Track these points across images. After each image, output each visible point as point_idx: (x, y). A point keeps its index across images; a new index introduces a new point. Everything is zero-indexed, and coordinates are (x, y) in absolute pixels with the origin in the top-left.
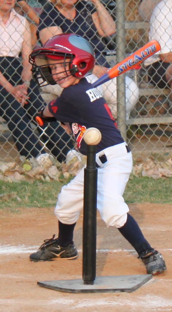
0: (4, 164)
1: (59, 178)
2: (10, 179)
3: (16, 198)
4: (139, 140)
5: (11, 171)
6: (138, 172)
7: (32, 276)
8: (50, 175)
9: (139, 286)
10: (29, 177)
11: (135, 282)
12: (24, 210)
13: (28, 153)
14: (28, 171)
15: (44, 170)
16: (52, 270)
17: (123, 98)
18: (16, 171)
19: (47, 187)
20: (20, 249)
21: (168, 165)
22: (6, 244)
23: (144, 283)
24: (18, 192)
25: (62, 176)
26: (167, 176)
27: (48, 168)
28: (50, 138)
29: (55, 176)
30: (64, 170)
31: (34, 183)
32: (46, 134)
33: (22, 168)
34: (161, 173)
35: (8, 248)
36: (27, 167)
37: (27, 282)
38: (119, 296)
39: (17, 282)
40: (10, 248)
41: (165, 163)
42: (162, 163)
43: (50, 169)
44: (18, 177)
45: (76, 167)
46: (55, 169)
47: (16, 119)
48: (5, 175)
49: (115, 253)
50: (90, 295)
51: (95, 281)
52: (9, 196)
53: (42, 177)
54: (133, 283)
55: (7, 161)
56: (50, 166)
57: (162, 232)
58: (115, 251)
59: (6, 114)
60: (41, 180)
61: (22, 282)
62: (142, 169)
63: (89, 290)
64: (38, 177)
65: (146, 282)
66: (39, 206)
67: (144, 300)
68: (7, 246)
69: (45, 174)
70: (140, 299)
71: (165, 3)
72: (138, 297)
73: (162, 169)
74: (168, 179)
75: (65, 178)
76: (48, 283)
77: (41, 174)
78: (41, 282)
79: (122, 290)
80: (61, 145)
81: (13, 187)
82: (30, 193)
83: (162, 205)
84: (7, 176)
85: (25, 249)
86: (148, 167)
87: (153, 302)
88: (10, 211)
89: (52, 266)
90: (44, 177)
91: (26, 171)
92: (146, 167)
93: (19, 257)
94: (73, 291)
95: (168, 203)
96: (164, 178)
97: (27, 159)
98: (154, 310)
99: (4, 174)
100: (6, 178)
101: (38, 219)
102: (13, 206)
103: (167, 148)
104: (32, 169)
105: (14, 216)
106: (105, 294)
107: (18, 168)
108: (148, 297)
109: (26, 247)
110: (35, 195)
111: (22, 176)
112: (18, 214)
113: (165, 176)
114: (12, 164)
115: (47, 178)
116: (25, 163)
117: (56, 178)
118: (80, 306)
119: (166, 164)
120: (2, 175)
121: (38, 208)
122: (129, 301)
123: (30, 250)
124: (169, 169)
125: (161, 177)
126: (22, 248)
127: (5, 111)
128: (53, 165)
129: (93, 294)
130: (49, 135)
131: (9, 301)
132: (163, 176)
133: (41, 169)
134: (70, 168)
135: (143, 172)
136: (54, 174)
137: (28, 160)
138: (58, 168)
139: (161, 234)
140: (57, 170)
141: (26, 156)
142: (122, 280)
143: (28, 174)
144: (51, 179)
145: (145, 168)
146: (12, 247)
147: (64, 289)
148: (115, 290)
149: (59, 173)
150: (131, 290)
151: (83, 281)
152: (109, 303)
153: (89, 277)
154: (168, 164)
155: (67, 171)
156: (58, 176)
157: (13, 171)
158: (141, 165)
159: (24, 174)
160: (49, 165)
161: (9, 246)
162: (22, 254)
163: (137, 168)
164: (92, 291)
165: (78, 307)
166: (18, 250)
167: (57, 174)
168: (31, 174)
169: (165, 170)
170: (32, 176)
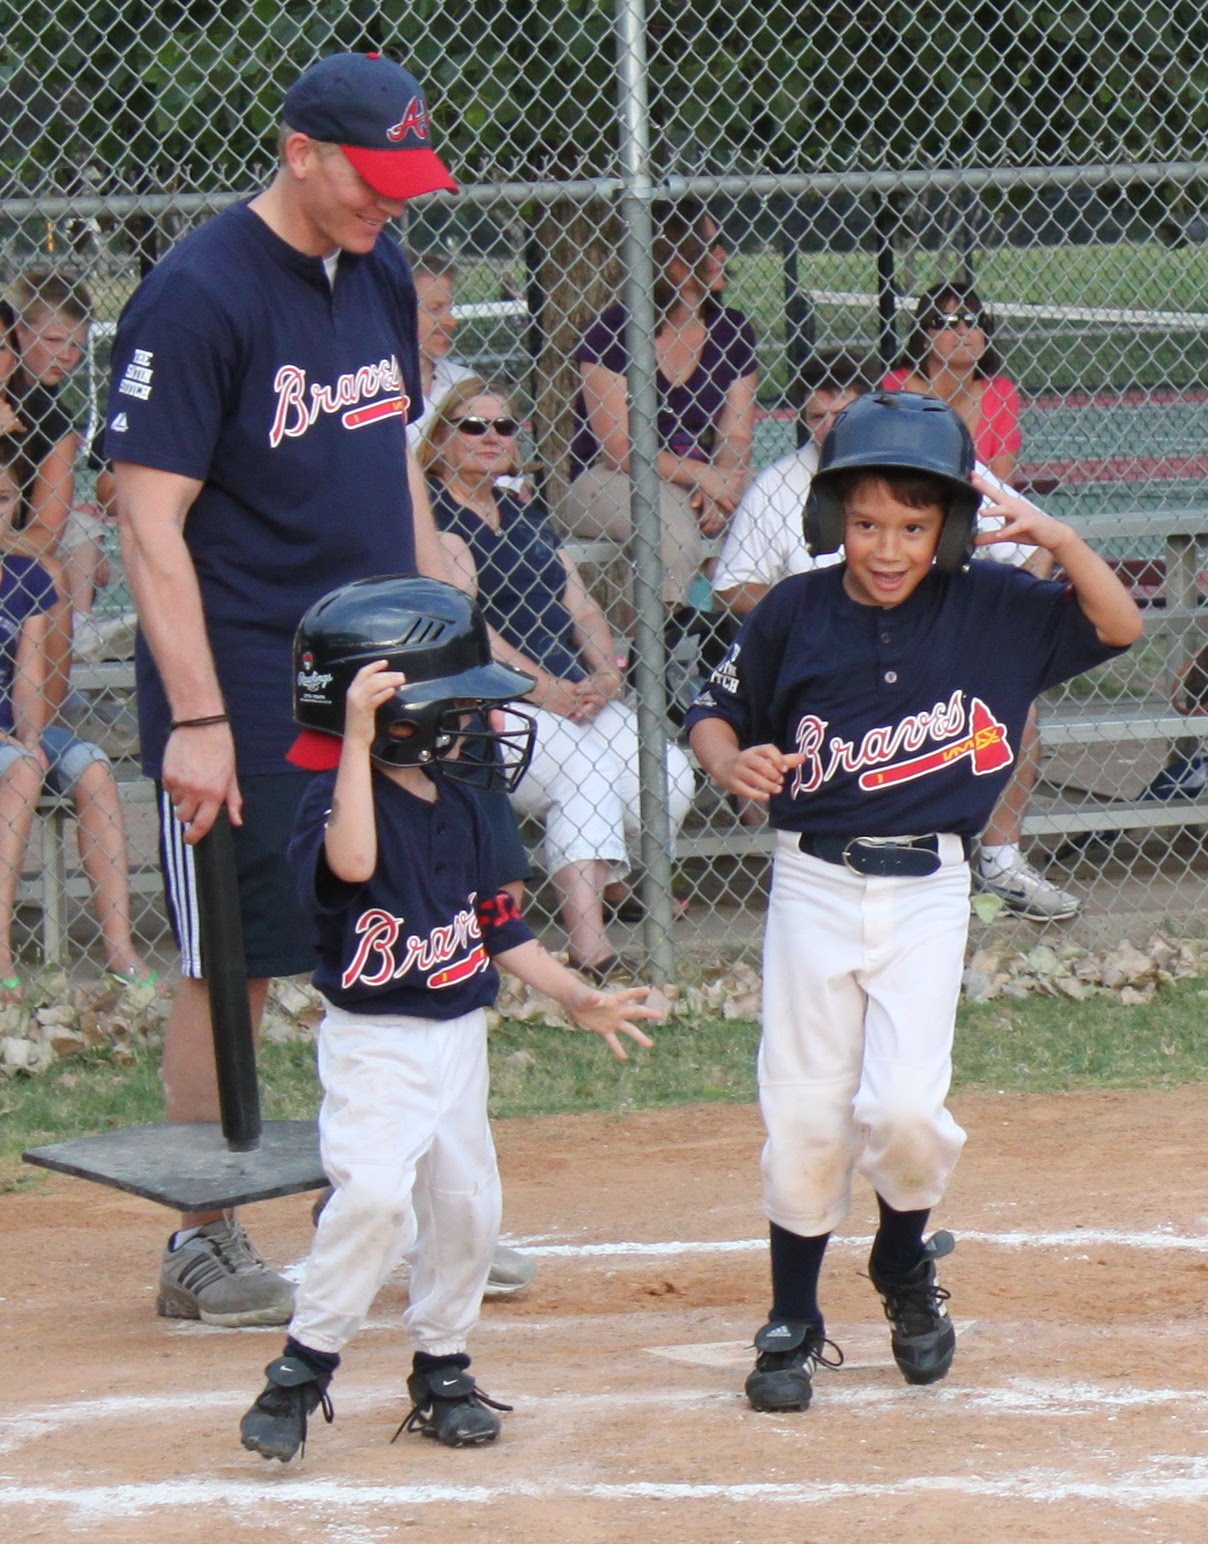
4: (713, 905)
6: (712, 1006)
17: (660, 775)
62: (724, 998)
86: (741, 989)
92: (734, 988)
135: (727, 1006)
145: (731, 994)
158: (719, 983)
163: (706, 994)
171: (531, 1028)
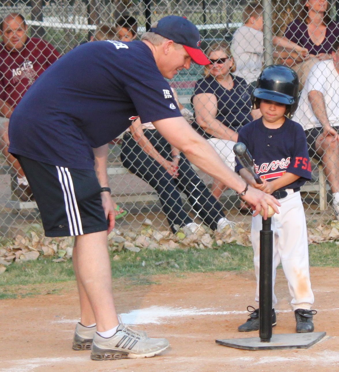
0: (158, 233)
1: (213, 246)
2: (165, 247)
3: (174, 265)
5: (166, 240)
7: (209, 335)
8: (203, 243)
9: (314, 342)
10: (183, 245)
11: (310, 340)
12: (189, 275)
13: (181, 222)
14: (183, 240)
15: (198, 238)
16: (227, 330)
18: (171, 239)
19: (203, 254)
20: (193, 311)
21: (318, 232)
22: (178, 307)
23: (318, 340)
24: (175, 259)
25: (215, 244)
26: (317, 242)
27: (201, 236)
28: (202, 206)
29: (208, 243)
30: (217, 238)
31: (189, 251)
32: (199, 203)
33: (177, 236)
34: (312, 240)
35: (181, 310)
36: (180, 236)
37: (206, 341)
38: (297, 352)
39: (197, 341)
40: (183, 311)
41: (315, 230)
42: (312, 230)
43: (203, 237)
44: (172, 246)
45: (229, 235)
46: (208, 237)
47: (169, 189)
48: (160, 244)
49: (286, 313)
50: (269, 352)
51: (271, 339)
52: (168, 263)
53: (196, 245)
54: (308, 340)
55: (162, 230)
56: (204, 234)
57: (327, 293)
58: (285, 311)
59: (159, 183)
60: (195, 249)
61: (201, 341)
63: (267, 347)
64: (192, 245)
65: (321, 339)
66: (203, 271)
67: (322, 356)
68: (179, 309)
69: (199, 242)
70: (318, 355)
71: (317, 66)
72: (317, 353)
73: (312, 235)
74: (320, 245)
75: (218, 245)
76: (226, 341)
77: (195, 242)
78: (219, 340)
79: (299, 347)
80: (213, 213)
81: (169, 255)
82: (187, 260)
83: (323, 268)
84: (162, 245)
85: (198, 311)
87: (331, 357)
88: (176, 276)
89: (226, 326)
90: (199, 245)
91: (180, 239)
93: (193, 319)
94: (251, 349)
95: (328, 266)
96: (315, 244)
97: (181, 227)
98: (333, 364)
99: (159, 242)
100: (161, 247)
101: (204, 283)
102: (177, 272)
103: (317, 215)
104: (185, 237)
105: (180, 280)
106: (284, 350)
107: (172, 237)
108: (325, 352)
109: (198, 308)
110: (192, 262)
111: (177, 244)
112: (184, 279)
113: (315, 242)
114: (166, 233)
115: (201, 246)
116: (179, 232)
117: (210, 246)
118: (261, 362)
119: (317, 230)
120: (157, 243)
121: (202, 273)
122: (308, 357)
123: (202, 312)
124: (320, 235)
125: (312, 243)
126: (195, 310)
127: (158, 181)
128: (206, 233)
129: (272, 351)
130: (202, 204)
131: (193, 359)
132: (314, 242)
133: (195, 237)
134: (223, 236)
136: (208, 242)
137: (181, 229)
138: (211, 236)
139: (327, 295)
140: (210, 239)
141: (179, 225)
142: (297, 338)
143: (183, 242)
144: (206, 247)
146: (184, 310)
147: (242, 346)
148: (291, 347)
149: (213, 241)
150: (306, 347)
151: (259, 339)
152: (289, 358)
153: (265, 335)
154: (318, 230)
155: (220, 239)
156: (211, 243)
157: (167, 240)
159: (179, 243)
160: (202, 233)
161: (181, 309)
162: (195, 316)
164: (269, 348)
165: (260, 363)
166: (191, 312)
167: (210, 241)
168: (186, 242)
169: (315, 236)
170: (187, 244)
171: (232, 245)
